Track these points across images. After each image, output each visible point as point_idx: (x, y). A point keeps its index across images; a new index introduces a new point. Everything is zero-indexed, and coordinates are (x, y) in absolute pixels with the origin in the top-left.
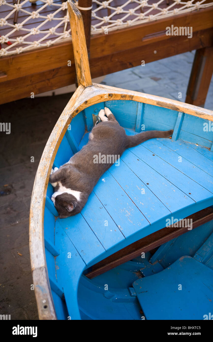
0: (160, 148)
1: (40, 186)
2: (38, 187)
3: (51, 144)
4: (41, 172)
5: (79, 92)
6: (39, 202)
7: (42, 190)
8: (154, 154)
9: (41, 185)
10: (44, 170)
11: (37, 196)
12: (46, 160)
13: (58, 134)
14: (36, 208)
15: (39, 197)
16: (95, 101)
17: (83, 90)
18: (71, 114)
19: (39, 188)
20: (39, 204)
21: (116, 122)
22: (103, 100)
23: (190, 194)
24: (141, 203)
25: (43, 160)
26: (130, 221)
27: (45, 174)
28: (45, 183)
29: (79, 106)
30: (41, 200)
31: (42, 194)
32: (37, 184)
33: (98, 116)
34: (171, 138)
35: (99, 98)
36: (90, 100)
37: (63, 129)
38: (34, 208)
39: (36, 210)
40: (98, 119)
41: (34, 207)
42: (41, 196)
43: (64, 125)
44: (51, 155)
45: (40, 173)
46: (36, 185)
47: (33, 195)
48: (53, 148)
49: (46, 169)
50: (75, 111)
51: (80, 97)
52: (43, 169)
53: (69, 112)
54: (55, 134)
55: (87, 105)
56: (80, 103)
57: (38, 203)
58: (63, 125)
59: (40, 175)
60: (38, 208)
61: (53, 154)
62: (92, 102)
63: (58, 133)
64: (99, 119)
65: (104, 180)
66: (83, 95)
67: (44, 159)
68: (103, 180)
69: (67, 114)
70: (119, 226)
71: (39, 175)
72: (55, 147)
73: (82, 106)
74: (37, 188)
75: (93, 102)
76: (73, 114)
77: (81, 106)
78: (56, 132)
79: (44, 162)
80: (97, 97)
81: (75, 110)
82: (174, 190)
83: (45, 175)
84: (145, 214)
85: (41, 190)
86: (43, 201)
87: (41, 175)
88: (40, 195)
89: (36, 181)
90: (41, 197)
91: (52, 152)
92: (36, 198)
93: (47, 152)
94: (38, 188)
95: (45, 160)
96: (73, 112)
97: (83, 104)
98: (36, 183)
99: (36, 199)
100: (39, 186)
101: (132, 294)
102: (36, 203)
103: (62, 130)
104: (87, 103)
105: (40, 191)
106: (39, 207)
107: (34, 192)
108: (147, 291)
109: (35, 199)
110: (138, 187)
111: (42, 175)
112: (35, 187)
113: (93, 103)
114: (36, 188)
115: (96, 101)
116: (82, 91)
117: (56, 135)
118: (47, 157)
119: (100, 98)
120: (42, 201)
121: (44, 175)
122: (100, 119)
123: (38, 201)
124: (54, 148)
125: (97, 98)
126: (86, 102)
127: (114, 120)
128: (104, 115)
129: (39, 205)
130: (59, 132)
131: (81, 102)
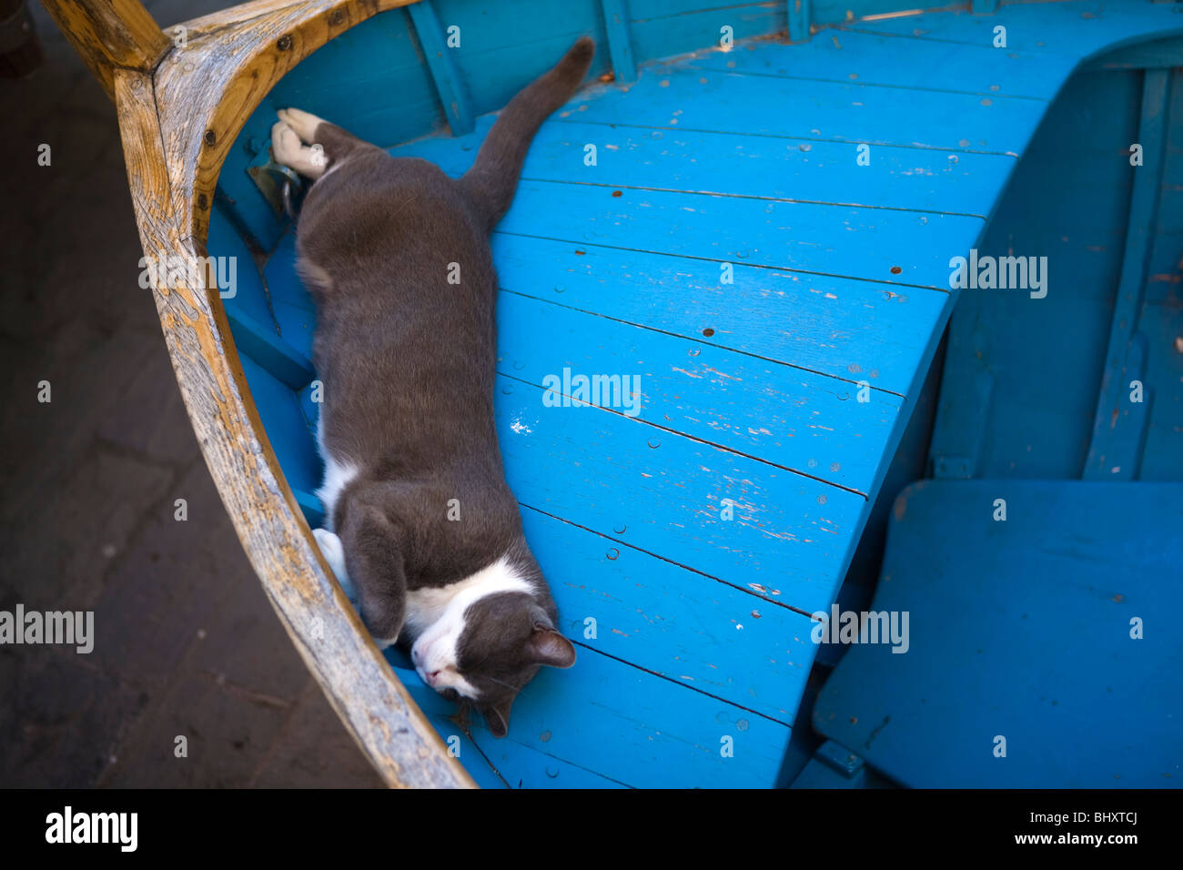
0: (609, 146)
1: (341, 650)
2: (338, 661)
3: (219, 424)
4: (289, 586)
5: (138, 107)
6: (405, 731)
7: (364, 663)
8: (617, 189)
9: (342, 645)
10: (296, 566)
11: (368, 705)
12: (262, 514)
13: (216, 360)
14: (417, 765)
15: (382, 705)
16: (237, 107)
17: (150, 86)
18: (189, 230)
19: (344, 663)
20: (410, 737)
21: (365, 150)
22: (269, 84)
23: (896, 271)
24: (751, 431)
25: (247, 521)
26: (777, 536)
27: (316, 579)
28: (351, 624)
29: (193, 174)
30: (402, 714)
31: (384, 685)
32: (320, 651)
33: (275, 162)
34: (613, 79)
35: (246, 86)
36: (219, 118)
37: (216, 321)
38: (403, 769)
39: (421, 774)
40: (282, 179)
41: (400, 765)
42: (389, 696)
43: (206, 303)
44: (266, 475)
45: (287, 589)
46: (320, 656)
47: (347, 714)
48: (247, 438)
49: (301, 556)
50: (194, 206)
51: (166, 129)
52: (287, 560)
53: (175, 229)
54: (198, 369)
55: (219, 150)
56: (189, 155)
57: (403, 736)
58: (199, 304)
59: (295, 599)
60: (420, 758)
61: (270, 463)
62: (229, 122)
63: (209, 356)
64: (289, 173)
65: (521, 427)
66: (170, 111)
67: (251, 513)
68: (517, 427)
69: (172, 245)
70: (756, 588)
71: (291, 600)
72: (253, 426)
73: (205, 165)
74: (335, 669)
75: (235, 119)
76: (197, 225)
77: (200, 168)
78: (194, 354)
79: (262, 526)
80: (238, 86)
81: (191, 201)
82: (829, 296)
83: (320, 584)
84: (811, 466)
85: (361, 667)
86: (416, 713)
87: (301, 595)
88: (375, 693)
89: (304, 642)
90: (394, 700)
91: (261, 461)
92: (372, 718)
93: (232, 472)
94: (342, 667)
95: (258, 515)
96: (194, 218)
97: (206, 152)
98: (309, 649)
99: (380, 722)
100: (337, 653)
101: (851, 769)
102: (394, 741)
103: (215, 330)
104: (217, 140)
105: (365, 677)
106: (423, 752)
107: (340, 695)
108: (887, 720)
109: (369, 726)
110: (682, 371)
111: (306, 595)
112: (324, 668)
113: (239, 123)
114: (332, 673)
115: (245, 105)
116: (150, 96)
117: (206, 370)
118: (257, 494)
119: (251, 80)
120: (411, 713)
121: (317, 588)
122: (292, 169)
123: (396, 728)
124: (253, 434)
125: (241, 89)
126: (210, 137)
127: (351, 147)
128: (299, 143)
129: (417, 743)
130: (213, 349)
131: (188, 152)
